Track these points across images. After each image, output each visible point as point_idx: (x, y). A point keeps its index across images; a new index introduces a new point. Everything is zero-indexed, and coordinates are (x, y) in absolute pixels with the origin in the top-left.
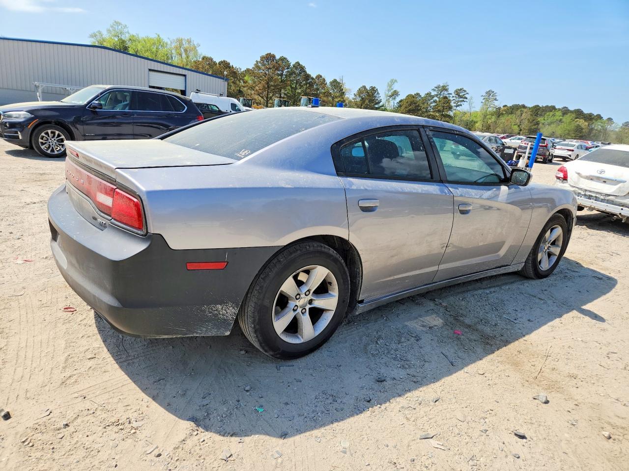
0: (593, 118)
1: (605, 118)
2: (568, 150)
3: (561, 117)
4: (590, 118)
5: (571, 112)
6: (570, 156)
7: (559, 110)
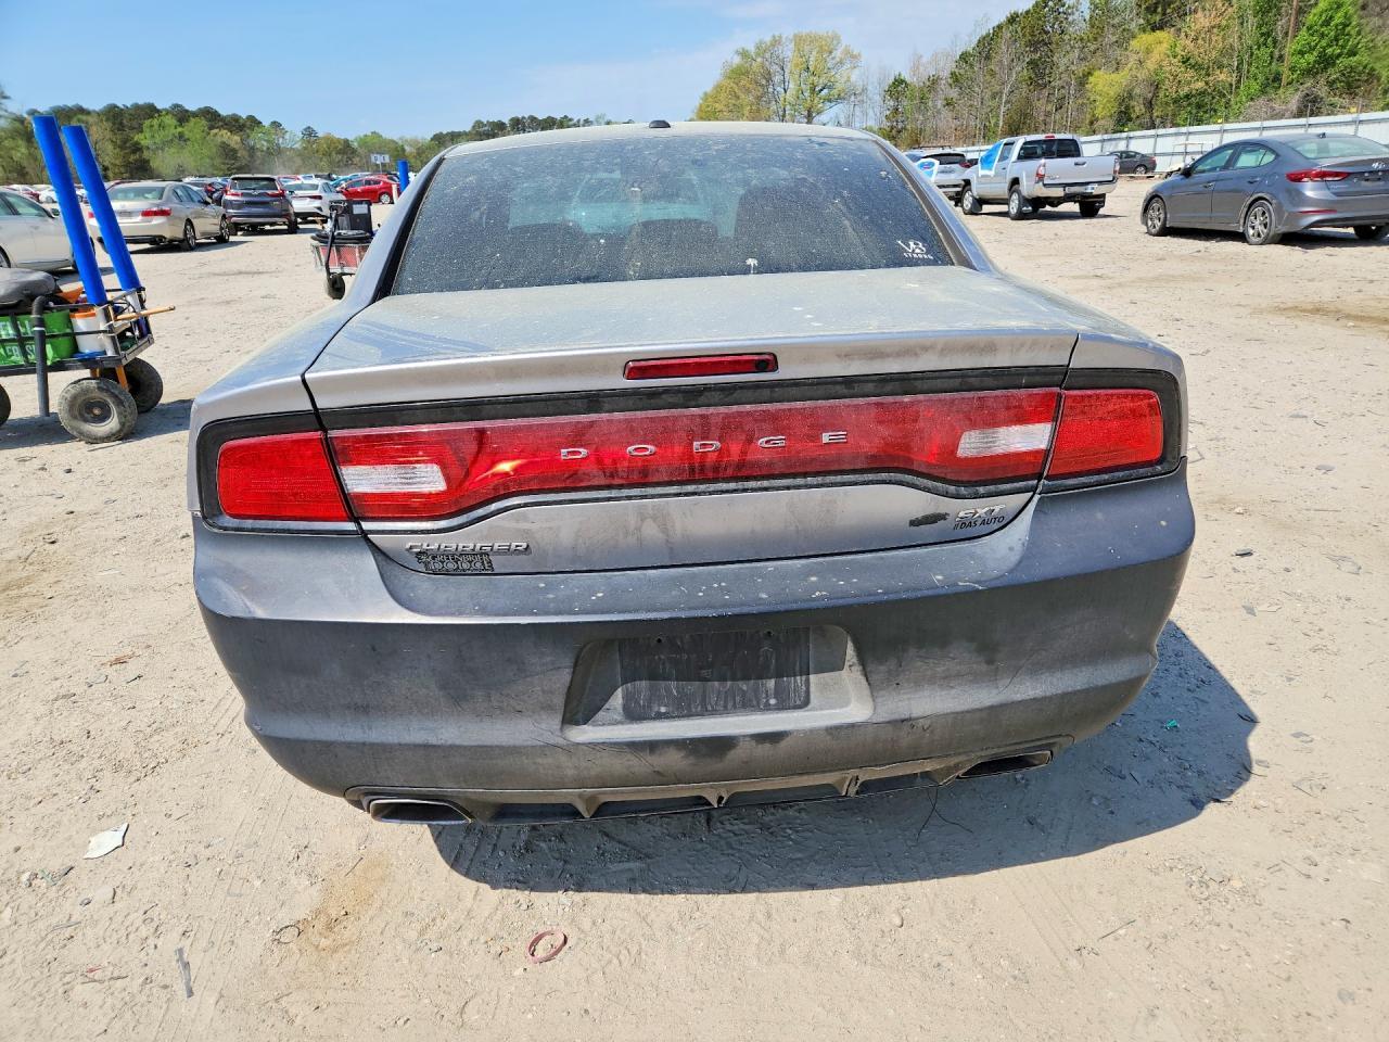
0: (244, 125)
1: (266, 123)
2: (311, 197)
3: (180, 129)
4: (236, 124)
5: (195, 115)
6: (320, 208)
7: (168, 112)
